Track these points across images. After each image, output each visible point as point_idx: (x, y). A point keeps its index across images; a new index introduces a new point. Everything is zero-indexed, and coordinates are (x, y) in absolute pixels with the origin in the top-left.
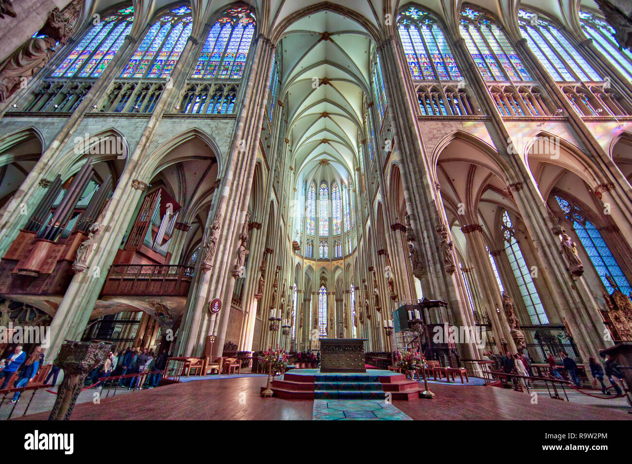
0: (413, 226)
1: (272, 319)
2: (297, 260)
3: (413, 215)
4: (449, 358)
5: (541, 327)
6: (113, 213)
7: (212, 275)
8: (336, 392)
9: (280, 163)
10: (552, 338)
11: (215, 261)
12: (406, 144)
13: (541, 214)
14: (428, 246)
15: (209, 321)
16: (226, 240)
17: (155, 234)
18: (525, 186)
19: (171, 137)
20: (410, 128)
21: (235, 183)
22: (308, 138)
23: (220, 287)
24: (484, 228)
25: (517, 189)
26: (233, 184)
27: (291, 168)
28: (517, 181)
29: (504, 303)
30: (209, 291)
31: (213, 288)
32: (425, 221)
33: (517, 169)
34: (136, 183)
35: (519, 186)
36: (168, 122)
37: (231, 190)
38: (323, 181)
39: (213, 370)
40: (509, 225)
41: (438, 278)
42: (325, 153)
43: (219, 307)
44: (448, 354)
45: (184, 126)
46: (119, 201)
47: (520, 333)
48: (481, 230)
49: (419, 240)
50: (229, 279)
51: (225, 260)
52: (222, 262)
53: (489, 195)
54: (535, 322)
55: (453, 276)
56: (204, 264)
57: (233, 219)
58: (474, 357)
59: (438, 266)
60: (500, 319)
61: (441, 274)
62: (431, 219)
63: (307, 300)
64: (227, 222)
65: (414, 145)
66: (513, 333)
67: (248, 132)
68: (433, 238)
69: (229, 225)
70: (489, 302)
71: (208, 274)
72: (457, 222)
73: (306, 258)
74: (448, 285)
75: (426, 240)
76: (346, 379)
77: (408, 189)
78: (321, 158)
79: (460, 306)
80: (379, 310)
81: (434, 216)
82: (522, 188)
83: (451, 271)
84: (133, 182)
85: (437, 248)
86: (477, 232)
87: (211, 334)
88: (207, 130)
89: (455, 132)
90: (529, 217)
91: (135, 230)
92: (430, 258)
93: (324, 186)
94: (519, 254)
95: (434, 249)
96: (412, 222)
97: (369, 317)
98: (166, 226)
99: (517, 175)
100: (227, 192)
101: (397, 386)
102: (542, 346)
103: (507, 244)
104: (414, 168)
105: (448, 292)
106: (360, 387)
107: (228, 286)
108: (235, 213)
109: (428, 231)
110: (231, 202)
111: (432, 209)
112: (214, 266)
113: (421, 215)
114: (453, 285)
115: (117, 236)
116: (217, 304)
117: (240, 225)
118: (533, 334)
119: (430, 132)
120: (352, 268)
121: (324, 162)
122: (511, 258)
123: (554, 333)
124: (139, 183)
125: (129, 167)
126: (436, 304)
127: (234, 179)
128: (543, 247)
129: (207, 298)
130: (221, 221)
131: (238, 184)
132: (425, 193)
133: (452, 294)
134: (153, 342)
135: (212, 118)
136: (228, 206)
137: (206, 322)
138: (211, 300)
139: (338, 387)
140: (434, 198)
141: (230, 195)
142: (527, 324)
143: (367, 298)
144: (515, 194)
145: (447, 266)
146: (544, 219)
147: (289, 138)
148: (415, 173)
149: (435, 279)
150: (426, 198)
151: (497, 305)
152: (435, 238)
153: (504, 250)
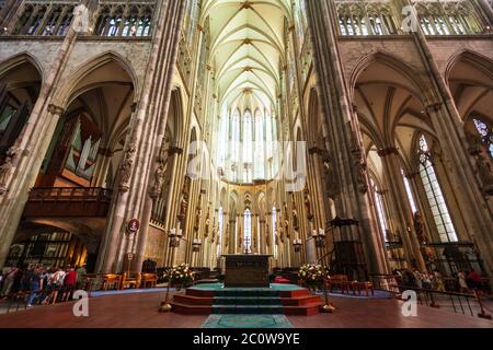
0: (328, 148)
1: (172, 236)
2: (222, 185)
3: (329, 136)
4: (358, 272)
5: (450, 245)
6: (30, 138)
7: (129, 197)
8: (233, 306)
9: (202, 89)
10: (460, 254)
11: (132, 183)
12: (324, 66)
13: (458, 135)
14: (342, 167)
15: (128, 239)
16: (143, 163)
17: (77, 160)
18: (444, 106)
19: (85, 60)
20: (329, 49)
21: (151, 106)
22: (231, 66)
23: (138, 207)
24: (400, 151)
25: (436, 110)
26: (148, 107)
27: (214, 96)
28: (436, 101)
29: (415, 222)
30: (127, 211)
31: (130, 209)
32: (341, 143)
33: (437, 90)
34: (52, 109)
35: (438, 107)
36: (82, 44)
37: (147, 113)
38: (247, 109)
39: (132, 285)
40: (425, 149)
41: (350, 197)
42: (247, 81)
43: (137, 226)
44: (357, 269)
45: (99, 49)
46: (35, 126)
47: (429, 250)
48: (397, 153)
49: (334, 161)
50: (146, 200)
51: (142, 182)
52: (139, 184)
53: (407, 118)
54: (444, 239)
55: (366, 196)
56: (120, 186)
57: (150, 142)
58: (382, 272)
59: (352, 186)
60: (411, 237)
61: (353, 194)
62: (346, 141)
63: (232, 222)
64: (143, 145)
65: (332, 65)
66: (423, 250)
67: (164, 54)
68: (347, 159)
69: (146, 148)
70: (401, 222)
71: (126, 195)
72: (374, 147)
73: (231, 183)
74: (360, 204)
75: (341, 162)
76: (247, 294)
77: (324, 111)
78: (244, 86)
79: (371, 224)
80: (296, 229)
81: (349, 136)
82: (440, 108)
83: (364, 190)
84: (50, 106)
85: (351, 169)
86: (393, 155)
87: (130, 251)
88: (122, 53)
89: (375, 51)
90: (446, 138)
91: (56, 154)
92: (343, 178)
93: (247, 113)
94: (433, 177)
95: (348, 169)
96: (327, 144)
97: (288, 236)
98: (88, 151)
99: (437, 96)
100: (142, 115)
101: (297, 300)
102: (449, 261)
103: (422, 167)
104: (331, 90)
105: (360, 211)
106: (258, 302)
107: (146, 207)
108: (151, 136)
109: (343, 153)
110: (147, 125)
111: (347, 130)
112: (131, 187)
113: (336, 136)
114: (365, 205)
115: (35, 160)
116: (134, 224)
117: (156, 148)
118: (442, 250)
119: (349, 53)
120: (274, 191)
121: (247, 90)
122: (425, 181)
123: (462, 249)
124: (55, 107)
125: (44, 91)
126: (348, 222)
127: (149, 103)
128: (457, 168)
129: (125, 219)
130: (137, 145)
131: (154, 108)
132: (341, 115)
133: (364, 212)
134: (83, 260)
135: (126, 40)
136: (143, 129)
137: (124, 241)
138: (128, 219)
139: (235, 302)
140: (350, 119)
141: (146, 119)
142: (436, 241)
143: (287, 219)
144: (433, 115)
145: (360, 186)
146: (460, 139)
147: (211, 65)
148: (332, 95)
149: (347, 199)
150: (342, 118)
151: (408, 224)
152: (350, 159)
153: (419, 173)
